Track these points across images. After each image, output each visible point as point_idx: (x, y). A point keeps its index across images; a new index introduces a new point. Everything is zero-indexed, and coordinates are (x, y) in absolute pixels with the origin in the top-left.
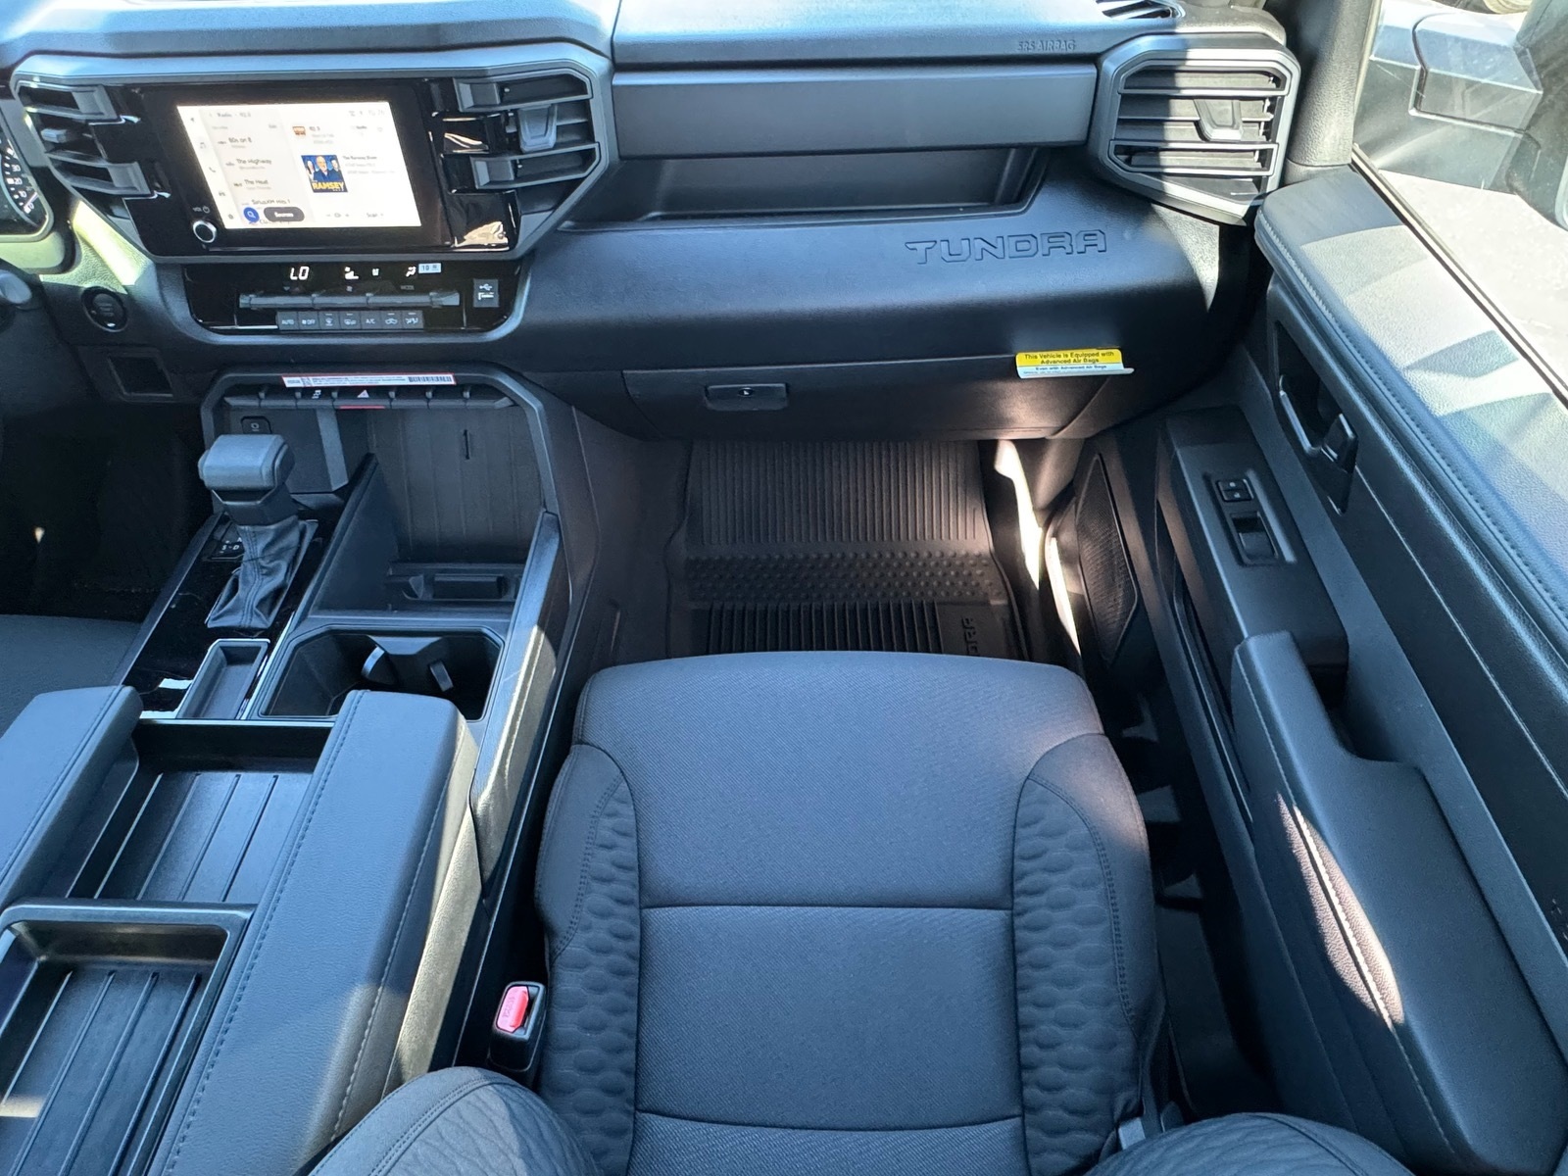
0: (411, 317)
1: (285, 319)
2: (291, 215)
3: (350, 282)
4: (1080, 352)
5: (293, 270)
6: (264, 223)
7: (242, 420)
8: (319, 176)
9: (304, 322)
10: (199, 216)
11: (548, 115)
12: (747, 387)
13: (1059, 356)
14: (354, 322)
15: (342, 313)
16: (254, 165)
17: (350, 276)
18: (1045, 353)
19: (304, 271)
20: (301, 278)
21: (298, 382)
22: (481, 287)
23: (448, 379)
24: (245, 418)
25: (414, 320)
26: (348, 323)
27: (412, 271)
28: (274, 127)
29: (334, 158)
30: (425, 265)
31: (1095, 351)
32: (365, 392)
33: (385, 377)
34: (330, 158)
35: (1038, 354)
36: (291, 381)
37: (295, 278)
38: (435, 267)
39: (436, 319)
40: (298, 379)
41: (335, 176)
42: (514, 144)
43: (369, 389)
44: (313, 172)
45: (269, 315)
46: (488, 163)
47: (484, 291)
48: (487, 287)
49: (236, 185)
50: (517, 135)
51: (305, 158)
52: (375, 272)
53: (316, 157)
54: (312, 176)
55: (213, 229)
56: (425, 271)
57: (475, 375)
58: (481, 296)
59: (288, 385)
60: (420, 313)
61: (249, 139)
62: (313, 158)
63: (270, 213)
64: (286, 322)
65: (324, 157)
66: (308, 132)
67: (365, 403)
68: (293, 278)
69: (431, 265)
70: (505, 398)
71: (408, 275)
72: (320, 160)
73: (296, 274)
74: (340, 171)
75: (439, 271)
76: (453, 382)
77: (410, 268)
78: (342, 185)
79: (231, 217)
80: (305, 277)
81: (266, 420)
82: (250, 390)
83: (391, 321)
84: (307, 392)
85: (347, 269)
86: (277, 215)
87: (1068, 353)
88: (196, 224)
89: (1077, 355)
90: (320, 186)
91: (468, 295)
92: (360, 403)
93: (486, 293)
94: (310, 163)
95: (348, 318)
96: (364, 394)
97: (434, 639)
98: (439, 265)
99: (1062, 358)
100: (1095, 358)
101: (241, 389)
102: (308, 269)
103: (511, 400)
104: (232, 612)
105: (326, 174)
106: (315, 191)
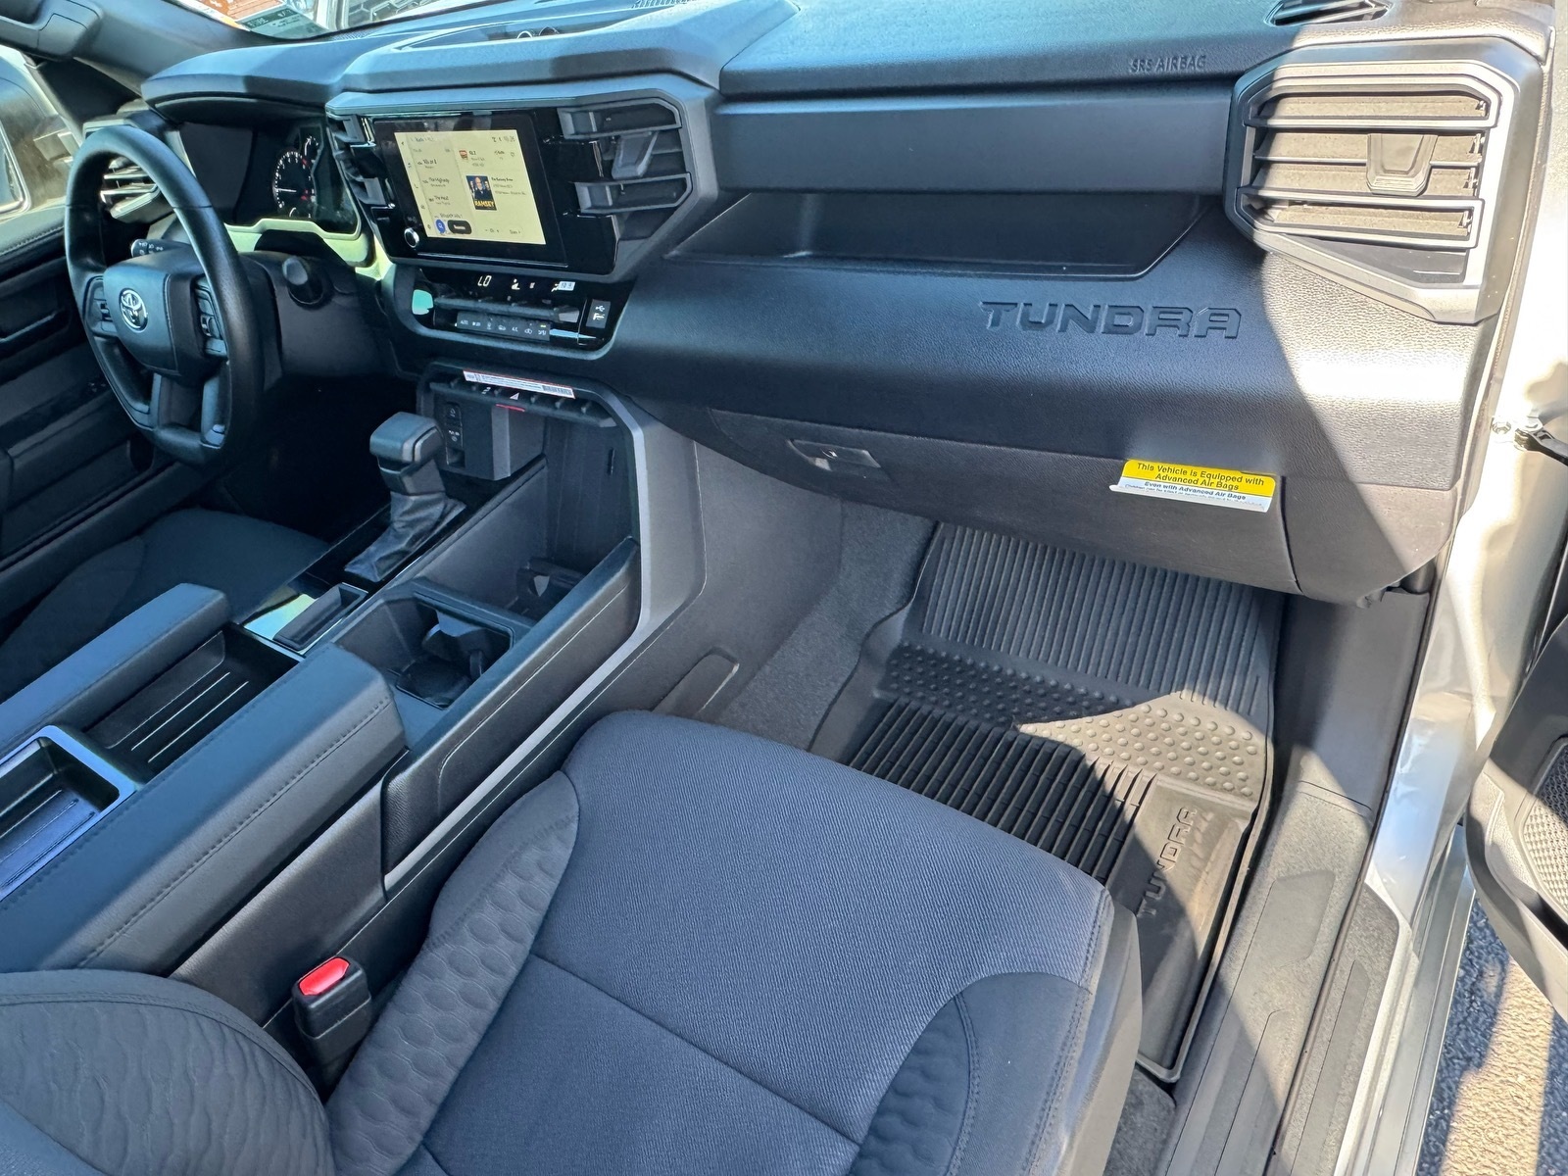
0: (541, 328)
1: (464, 319)
2: (463, 228)
3: (513, 293)
4: (1215, 472)
5: (481, 277)
6: (448, 235)
7: (445, 405)
8: (478, 195)
9: (474, 324)
10: (411, 225)
11: (644, 143)
13: (1185, 472)
15: (500, 319)
16: (439, 183)
17: (515, 287)
18: (1166, 466)
19: (488, 279)
20: (484, 285)
21: (472, 377)
22: (597, 308)
23: (567, 392)
24: (447, 402)
26: (501, 328)
27: (555, 287)
28: (448, 151)
29: (486, 178)
30: (565, 282)
31: (1238, 475)
32: (517, 394)
33: (528, 382)
34: (484, 179)
35: (1156, 465)
37: (481, 285)
38: (571, 285)
40: (472, 374)
41: (488, 194)
42: (608, 171)
43: (519, 392)
44: (474, 190)
46: (589, 188)
47: (598, 311)
48: (601, 308)
49: (432, 200)
50: (609, 163)
51: (470, 179)
52: (532, 286)
53: (475, 177)
54: (474, 195)
56: (564, 289)
57: (590, 392)
58: (596, 316)
59: (468, 379)
60: (549, 326)
61: (434, 161)
62: (474, 179)
63: (451, 226)
64: (463, 322)
65: (480, 178)
66: (469, 155)
67: (518, 404)
68: (479, 285)
69: (569, 284)
70: (611, 419)
71: (553, 291)
72: (478, 180)
74: (490, 191)
75: (573, 289)
76: (573, 396)
78: (492, 203)
79: (430, 227)
80: (487, 285)
81: (459, 407)
82: (446, 378)
83: (529, 330)
84: (481, 386)
86: (455, 227)
87: (1199, 470)
88: (408, 230)
89: (1210, 476)
90: (479, 203)
91: (586, 314)
92: (515, 403)
93: (598, 315)
94: (472, 183)
95: (503, 324)
96: (516, 397)
97: (473, 629)
98: (573, 284)
99: (1188, 476)
100: (1235, 483)
101: (441, 377)
102: (491, 278)
103: (616, 421)
104: (361, 562)
105: (482, 193)
106: (477, 208)
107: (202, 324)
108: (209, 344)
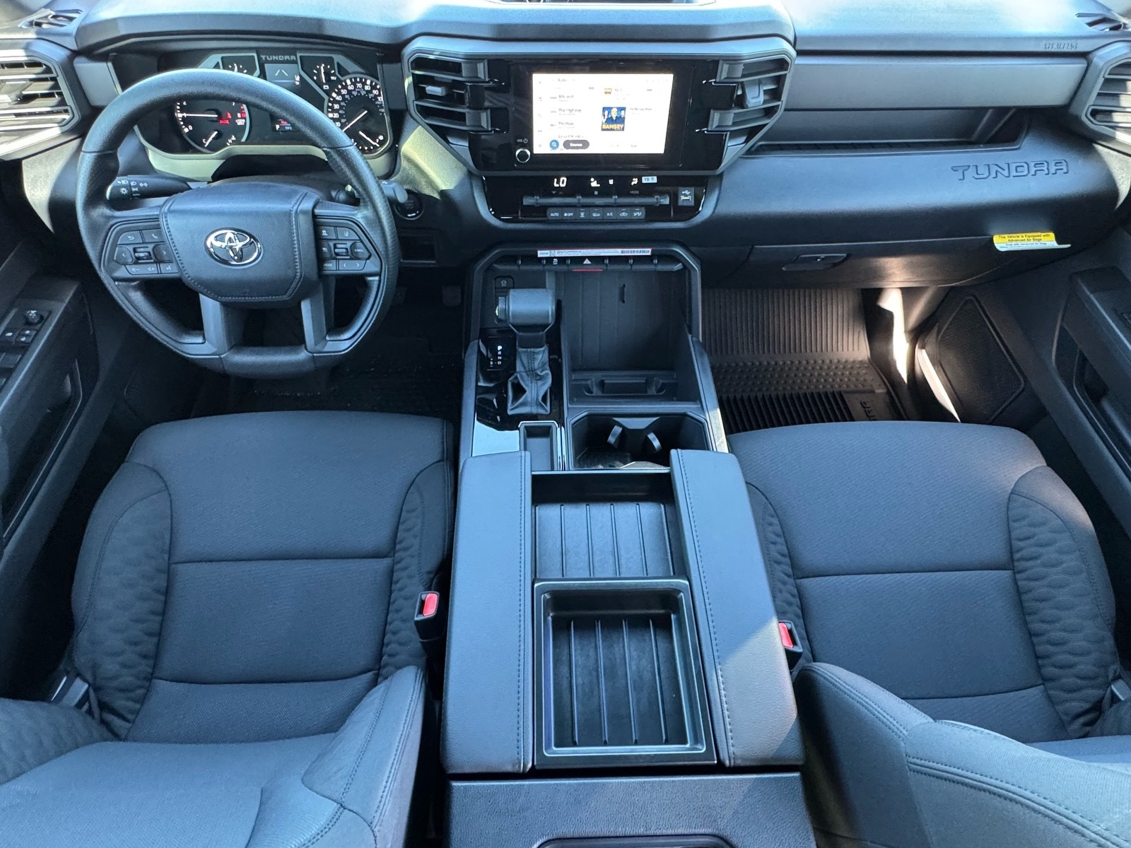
0: (636, 211)
1: (553, 213)
2: (581, 145)
3: (595, 188)
4: (1030, 234)
5: (556, 180)
6: (561, 150)
7: (495, 279)
8: (610, 120)
9: (566, 215)
10: (523, 146)
11: (760, 83)
12: (823, 256)
13: (1018, 237)
14: (599, 215)
15: (591, 209)
16: (569, 112)
17: (594, 184)
18: (1010, 235)
19: (563, 181)
20: (562, 185)
21: (547, 253)
22: (683, 192)
23: (647, 252)
24: (499, 277)
25: (638, 214)
26: (595, 215)
27: (635, 181)
28: (593, 88)
29: (624, 109)
30: (646, 177)
31: (1039, 234)
32: (587, 260)
33: (606, 250)
34: (621, 109)
35: (1006, 236)
36: (542, 253)
37: (558, 185)
38: (653, 179)
39: (654, 213)
40: (548, 251)
41: (620, 120)
42: (741, 102)
43: (590, 258)
44: (606, 117)
45: (543, 210)
46: (721, 113)
47: (686, 195)
48: (687, 192)
49: (552, 125)
50: (743, 96)
52: (611, 182)
53: (611, 108)
54: (604, 120)
55: (529, 153)
56: (647, 182)
57: (662, 248)
58: (683, 198)
59: (539, 256)
60: (643, 209)
61: (573, 96)
62: (609, 109)
63: (567, 144)
65: (618, 108)
66: (613, 92)
67: (589, 267)
68: (556, 185)
69: (650, 178)
70: (680, 264)
71: (633, 184)
72: (614, 110)
73: (558, 183)
74: (624, 117)
75: (656, 181)
78: (622, 126)
79: (540, 146)
80: (564, 185)
81: (512, 278)
82: (512, 259)
83: (624, 214)
84: (550, 260)
85: (592, 180)
86: (572, 145)
87: (1024, 235)
88: (518, 152)
89: (1029, 237)
90: (608, 127)
91: (675, 197)
92: (586, 267)
93: (686, 196)
94: (606, 112)
95: (595, 212)
97: (655, 419)
98: (655, 178)
99: (1020, 238)
100: (1039, 238)
101: (504, 259)
102: (565, 179)
103: (684, 265)
104: (524, 404)
105: (614, 119)
106: (603, 130)
107: (324, 249)
108: (331, 265)
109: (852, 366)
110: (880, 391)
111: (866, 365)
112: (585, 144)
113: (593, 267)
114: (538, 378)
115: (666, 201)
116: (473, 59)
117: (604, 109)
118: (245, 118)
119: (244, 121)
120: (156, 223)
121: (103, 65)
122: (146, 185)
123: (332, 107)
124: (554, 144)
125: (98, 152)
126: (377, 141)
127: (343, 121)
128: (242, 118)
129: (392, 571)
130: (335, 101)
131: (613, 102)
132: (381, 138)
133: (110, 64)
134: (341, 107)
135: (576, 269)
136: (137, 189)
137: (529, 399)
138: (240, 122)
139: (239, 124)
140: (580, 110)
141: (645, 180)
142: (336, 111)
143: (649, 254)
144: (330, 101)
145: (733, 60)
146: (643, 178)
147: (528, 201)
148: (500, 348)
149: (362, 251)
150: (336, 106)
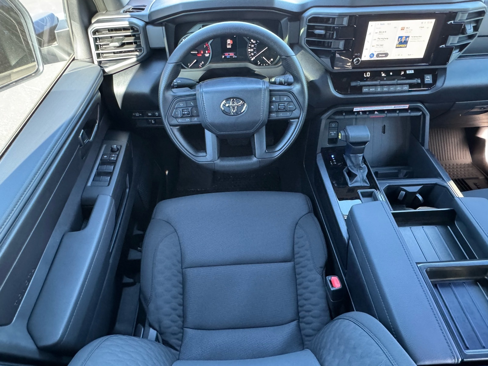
1: (365, 89)
2: (384, 55)
3: (384, 77)
6: (374, 58)
7: (329, 123)
8: (401, 43)
9: (371, 90)
10: (357, 57)
11: (472, 22)
12: (485, 106)
14: (387, 89)
15: (384, 86)
16: (382, 40)
17: (383, 75)
19: (368, 74)
21: (358, 109)
22: (427, 77)
23: (406, 106)
24: (331, 122)
25: (406, 88)
26: (385, 89)
27: (403, 73)
28: (396, 28)
29: (408, 37)
30: (409, 71)
32: (376, 112)
33: (387, 107)
34: (407, 37)
36: (356, 109)
37: (366, 76)
38: (412, 71)
39: (413, 87)
40: (359, 108)
41: (406, 42)
42: (463, 31)
43: (378, 111)
44: (399, 41)
45: (361, 87)
46: (453, 37)
47: (428, 78)
48: (428, 77)
49: (373, 46)
50: (465, 28)
52: (391, 74)
53: (403, 37)
54: (398, 43)
55: (360, 60)
56: (409, 73)
57: (414, 105)
58: (427, 80)
59: (354, 111)
60: (408, 85)
61: (386, 32)
63: (378, 56)
64: (365, 90)
65: (405, 36)
66: (405, 29)
67: (377, 115)
69: (410, 71)
70: (421, 112)
71: (401, 74)
73: (366, 75)
74: (408, 41)
75: (414, 72)
77: (402, 72)
78: (406, 45)
79: (365, 56)
80: (369, 76)
81: (338, 123)
82: (340, 113)
83: (399, 88)
84: (358, 112)
85: (382, 73)
86: (380, 55)
91: (423, 80)
92: (375, 115)
93: (428, 79)
94: (400, 39)
95: (386, 88)
97: (422, 186)
101: (336, 113)
102: (369, 73)
103: (423, 113)
104: (356, 182)
105: (403, 42)
106: (396, 47)
107: (272, 107)
108: (274, 115)
109: (465, 166)
110: (482, 177)
111: (471, 166)
112: (387, 55)
113: (379, 115)
114: (361, 168)
115: (419, 81)
116: (341, 16)
117: (399, 37)
118: (210, 53)
119: (209, 54)
120: (195, 97)
121: (161, 28)
122: (180, 81)
123: (250, 46)
124: (372, 55)
125: (175, 63)
126: (270, 61)
127: (255, 52)
128: (208, 53)
129: (294, 268)
130: (252, 44)
131: (404, 34)
132: (272, 60)
133: (164, 28)
134: (255, 46)
135: (371, 116)
136: (176, 84)
137: (359, 179)
138: (207, 55)
139: (206, 56)
140: (387, 39)
141: (408, 72)
142: (252, 48)
143: (407, 108)
144: (250, 44)
145: (464, 11)
146: (407, 71)
147: (353, 84)
148: (333, 156)
149: (292, 106)
150: (253, 46)
